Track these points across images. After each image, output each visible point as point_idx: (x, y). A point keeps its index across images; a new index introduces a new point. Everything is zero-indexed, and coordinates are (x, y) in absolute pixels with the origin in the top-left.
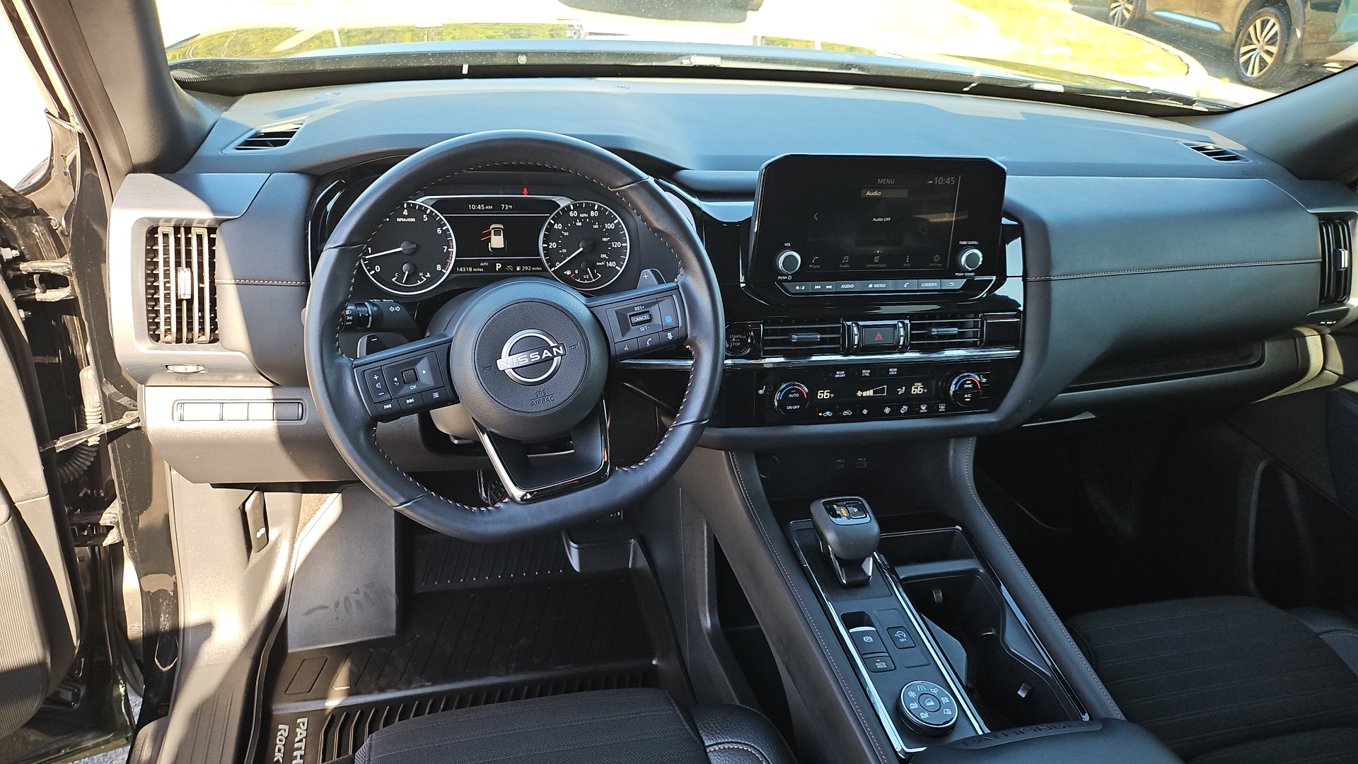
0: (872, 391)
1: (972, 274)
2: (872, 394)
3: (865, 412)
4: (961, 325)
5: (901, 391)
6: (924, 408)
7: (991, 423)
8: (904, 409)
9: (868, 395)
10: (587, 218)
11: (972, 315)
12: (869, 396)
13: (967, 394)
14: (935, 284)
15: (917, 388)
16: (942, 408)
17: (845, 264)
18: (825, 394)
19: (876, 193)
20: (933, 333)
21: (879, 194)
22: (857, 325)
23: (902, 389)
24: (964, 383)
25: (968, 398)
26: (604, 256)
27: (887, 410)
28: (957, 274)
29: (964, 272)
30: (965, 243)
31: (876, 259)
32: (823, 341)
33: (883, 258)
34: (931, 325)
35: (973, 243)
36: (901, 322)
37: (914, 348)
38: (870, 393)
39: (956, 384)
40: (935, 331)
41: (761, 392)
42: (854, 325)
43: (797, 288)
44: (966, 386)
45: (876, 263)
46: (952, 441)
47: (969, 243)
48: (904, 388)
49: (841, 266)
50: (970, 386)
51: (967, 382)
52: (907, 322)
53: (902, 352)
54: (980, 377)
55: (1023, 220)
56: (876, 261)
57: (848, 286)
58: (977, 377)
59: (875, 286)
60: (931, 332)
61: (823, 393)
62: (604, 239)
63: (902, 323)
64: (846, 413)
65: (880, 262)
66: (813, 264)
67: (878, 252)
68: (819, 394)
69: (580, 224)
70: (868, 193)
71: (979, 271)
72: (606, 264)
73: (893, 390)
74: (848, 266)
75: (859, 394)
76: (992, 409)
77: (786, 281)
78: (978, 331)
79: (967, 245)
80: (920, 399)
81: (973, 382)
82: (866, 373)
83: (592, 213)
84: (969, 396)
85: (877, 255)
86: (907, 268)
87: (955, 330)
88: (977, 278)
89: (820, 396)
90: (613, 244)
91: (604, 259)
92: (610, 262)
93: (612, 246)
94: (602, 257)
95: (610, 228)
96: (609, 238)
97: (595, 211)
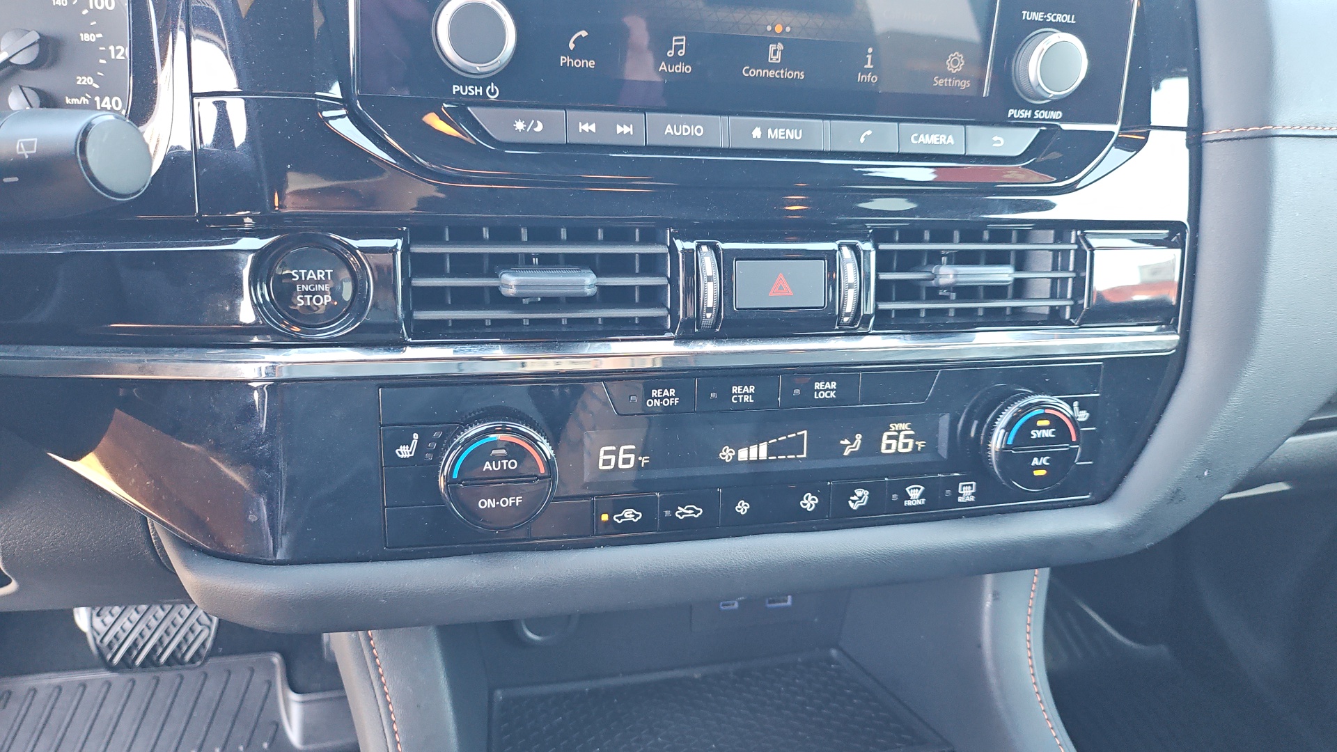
0: (764, 447)
1: (1057, 115)
2: (763, 454)
3: (743, 507)
4: (1019, 261)
5: (852, 446)
6: (915, 495)
7: (1101, 536)
8: (860, 498)
9: (753, 456)
11: (1049, 235)
12: (758, 461)
13: (1039, 456)
14: (951, 140)
15: (896, 438)
16: (967, 492)
17: (676, 60)
18: (622, 456)
20: (943, 281)
22: (714, 251)
23: (852, 440)
24: (1031, 424)
25: (1040, 466)
26: (89, 81)
27: (809, 502)
28: (1011, 112)
29: (1034, 108)
30: (1037, 16)
31: (775, 53)
32: (608, 296)
34: (935, 257)
35: (1059, 16)
36: (848, 246)
37: (884, 322)
38: (760, 451)
39: (1009, 427)
40: (947, 274)
41: (405, 452)
42: (704, 248)
43: (520, 125)
44: (1035, 434)
45: (774, 66)
46: (989, 579)
47: (1050, 18)
48: (859, 437)
49: (663, 67)
50: (1048, 433)
51: (1040, 423)
52: (867, 246)
53: (850, 333)
54: (1072, 408)
56: (774, 58)
57: (685, 130)
58: (1065, 406)
59: (771, 134)
60: (936, 276)
61: (616, 453)
62: (87, 37)
63: (854, 248)
64: (685, 512)
65: (785, 63)
66: (573, 55)
67: (779, 29)
68: (602, 457)
71: (1072, 105)
72: (93, 102)
73: (825, 445)
74: (688, 69)
75: (727, 454)
76: (1103, 496)
77: (481, 102)
78: (1067, 279)
79: (1044, 21)
80: (904, 471)
81: (1057, 423)
82: (744, 393)
84: (1044, 460)
85: (776, 39)
86: (867, 85)
87: (1004, 272)
88: (1068, 127)
89: (607, 462)
90: (117, 52)
91: (88, 88)
92: (107, 99)
93: (113, 57)
94: (84, 83)
95: (105, 7)
96: (100, 35)
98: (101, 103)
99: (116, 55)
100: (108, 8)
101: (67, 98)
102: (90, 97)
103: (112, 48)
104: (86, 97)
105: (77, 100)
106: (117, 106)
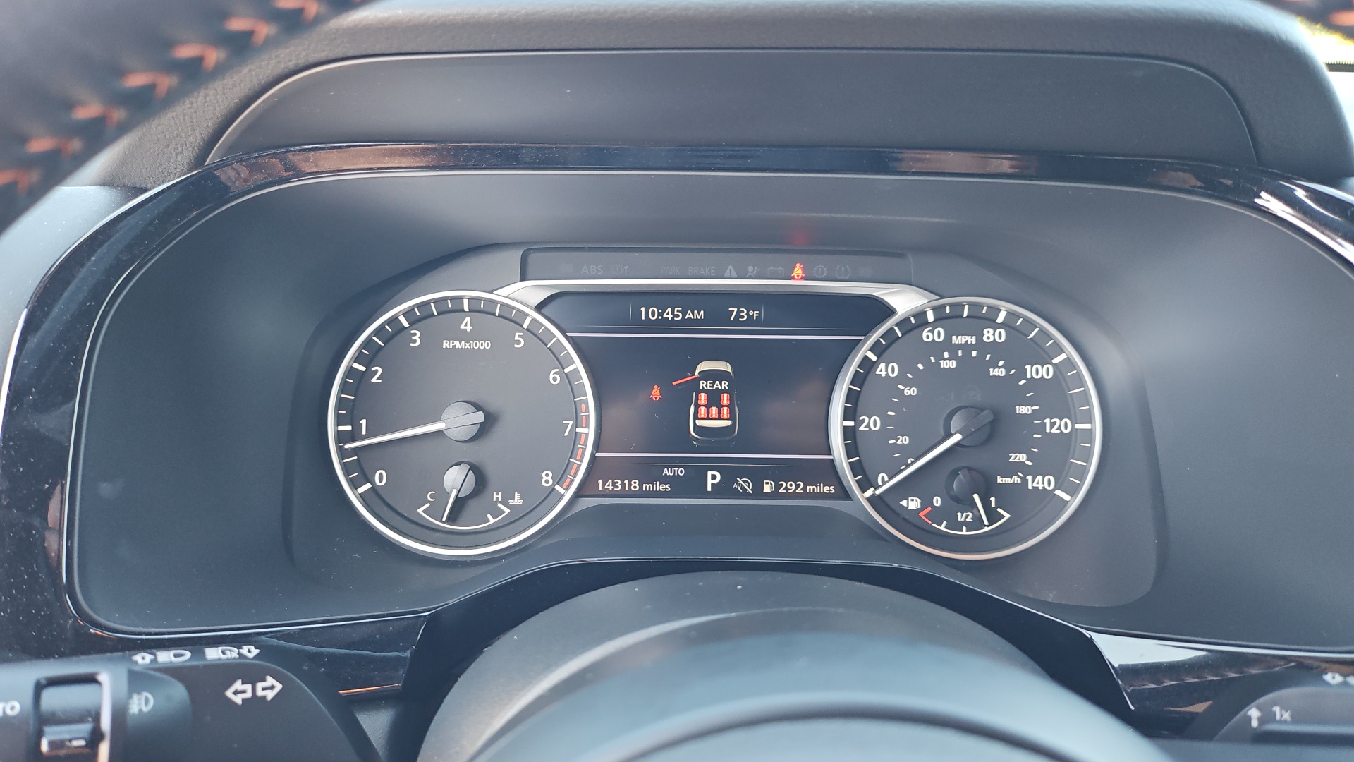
10: (973, 348)
26: (1022, 457)
62: (1022, 410)
69: (952, 364)
72: (1025, 481)
83: (989, 335)
90: (1053, 425)
91: (1020, 466)
92: (1039, 478)
93: (1048, 430)
94: (1016, 460)
95: (1042, 376)
96: (1037, 407)
97: (996, 327)
98: (1033, 482)
99: (1051, 429)
100: (1045, 377)
101: (998, 477)
102: (1021, 475)
103: (1047, 421)
104: (1019, 477)
105: (1009, 479)
106: (1049, 485)
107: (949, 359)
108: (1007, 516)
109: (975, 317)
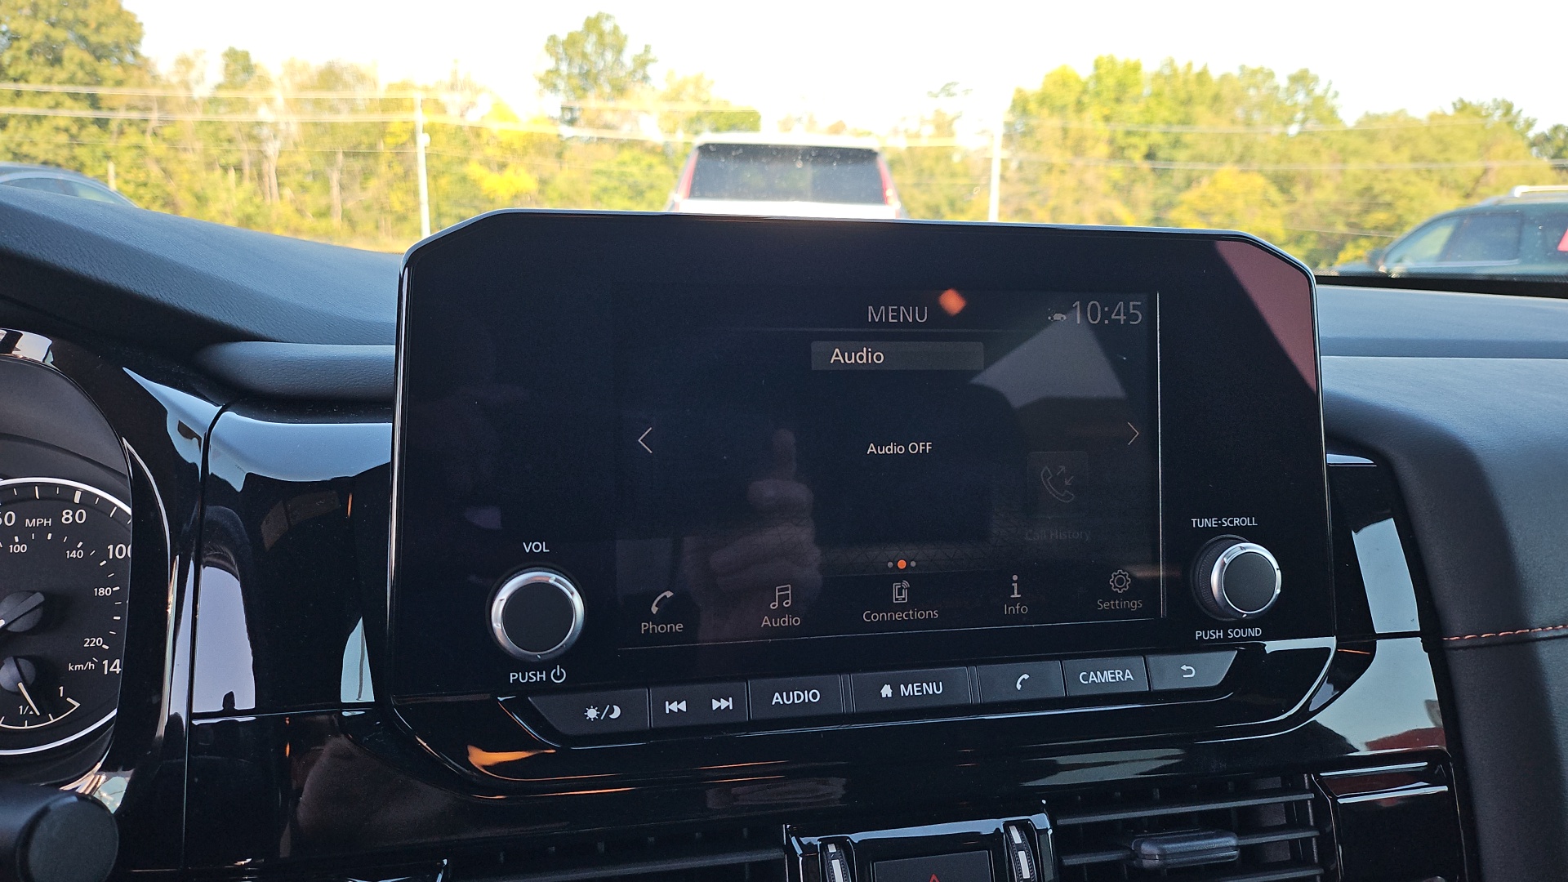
1: (1254, 632)
4: (1244, 823)
10: (47, 529)
11: (1276, 782)
14: (1129, 675)
17: (781, 612)
19: (866, 356)
20: (1147, 863)
21: (879, 358)
22: (842, 844)
26: (98, 641)
28: (1201, 633)
29: (1225, 627)
30: (1210, 523)
31: (900, 593)
33: (924, 587)
34: (1133, 830)
35: (1237, 521)
36: (1017, 824)
40: (1150, 852)
42: (832, 849)
43: (592, 713)
45: (902, 608)
47: (1227, 521)
49: (766, 622)
52: (1041, 821)
55: (1393, 453)
56: (900, 599)
57: (797, 697)
59: (909, 690)
60: (1137, 855)
62: (102, 592)
63: (1024, 828)
65: (914, 602)
67: (902, 564)
69: (22, 549)
70: (837, 356)
71: (1276, 622)
72: (100, 666)
74: (796, 621)
77: (545, 688)
78: (1309, 839)
79: (1220, 529)
83: (67, 516)
85: (900, 576)
86: (1018, 618)
87: (1226, 844)
88: (1271, 646)
91: (96, 651)
92: (117, 661)
94: (91, 645)
96: (116, 588)
97: (74, 508)
98: (110, 666)
101: (70, 664)
102: (96, 660)
104: (93, 662)
105: (82, 665)
107: (20, 543)
108: (77, 705)
109: (50, 499)
